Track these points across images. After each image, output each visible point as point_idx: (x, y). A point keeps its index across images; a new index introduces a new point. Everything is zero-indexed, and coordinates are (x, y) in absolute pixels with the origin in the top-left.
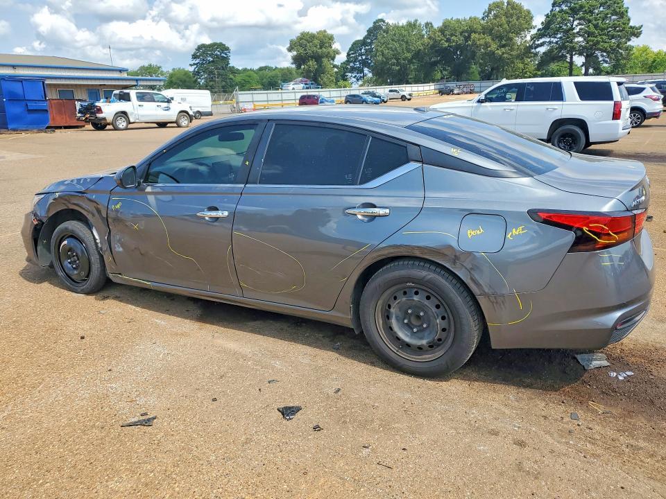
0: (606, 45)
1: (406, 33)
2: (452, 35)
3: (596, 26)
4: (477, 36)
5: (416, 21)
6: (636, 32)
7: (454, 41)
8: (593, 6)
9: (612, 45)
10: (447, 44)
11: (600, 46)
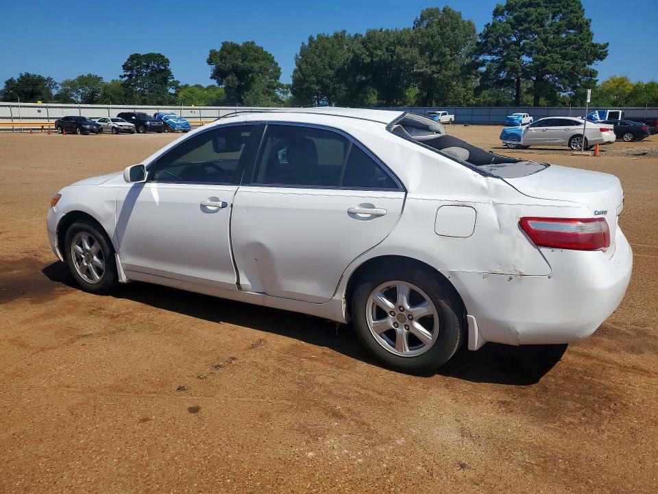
0: (557, 66)
1: (329, 46)
2: (376, 48)
3: (545, 41)
4: (403, 49)
5: (344, 32)
6: (599, 53)
7: (377, 55)
8: (542, 14)
9: (565, 66)
10: (369, 60)
11: (548, 67)
